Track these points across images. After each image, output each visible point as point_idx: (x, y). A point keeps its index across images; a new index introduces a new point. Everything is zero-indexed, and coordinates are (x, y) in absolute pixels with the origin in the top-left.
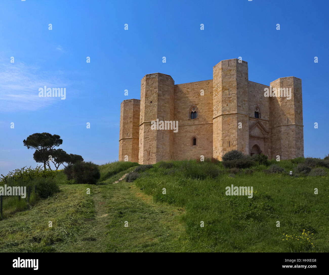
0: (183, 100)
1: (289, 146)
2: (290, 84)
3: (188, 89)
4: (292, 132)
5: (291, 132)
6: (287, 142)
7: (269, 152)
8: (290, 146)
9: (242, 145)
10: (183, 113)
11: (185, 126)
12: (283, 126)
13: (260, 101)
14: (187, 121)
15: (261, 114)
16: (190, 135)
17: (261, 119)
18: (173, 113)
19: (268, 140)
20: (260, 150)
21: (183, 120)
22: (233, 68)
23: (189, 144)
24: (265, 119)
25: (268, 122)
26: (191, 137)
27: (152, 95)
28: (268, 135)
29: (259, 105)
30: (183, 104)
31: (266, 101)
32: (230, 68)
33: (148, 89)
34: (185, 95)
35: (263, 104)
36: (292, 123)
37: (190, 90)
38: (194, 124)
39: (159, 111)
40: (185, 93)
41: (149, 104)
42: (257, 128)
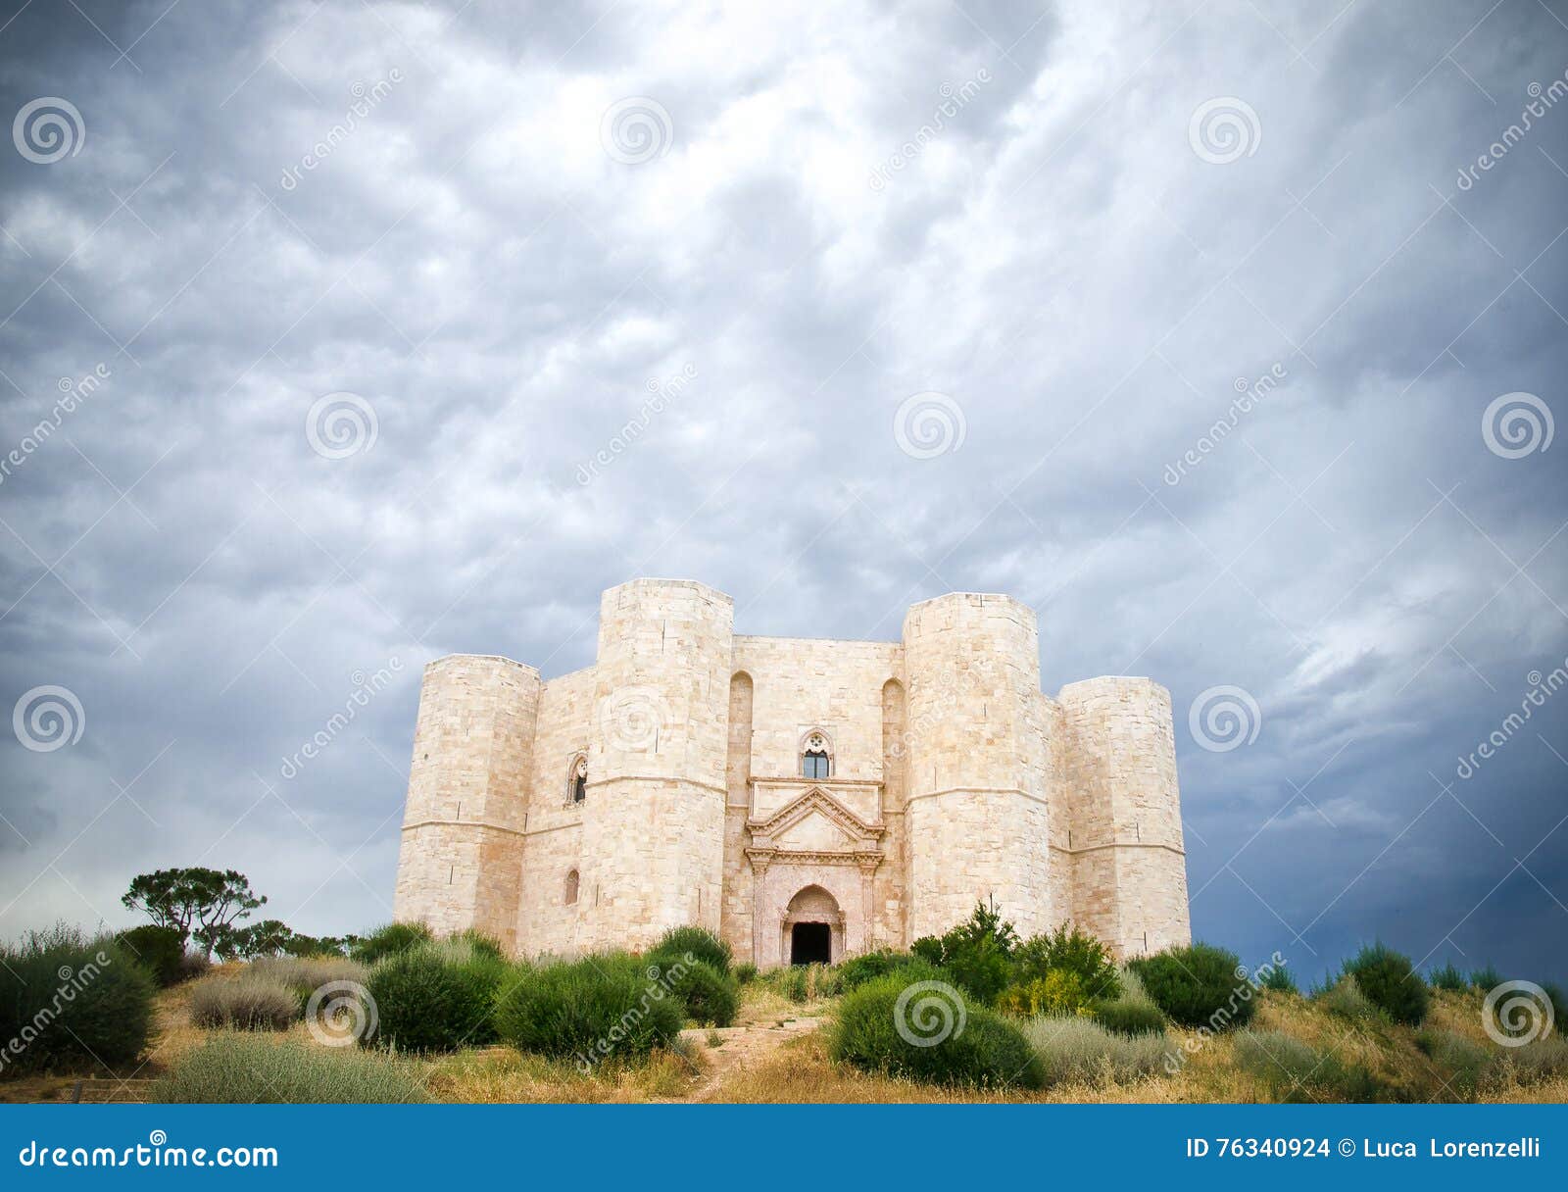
0: (557, 736)
1: (938, 882)
2: (944, 626)
3: (572, 695)
4: (952, 821)
5: (947, 821)
6: (934, 867)
7: (891, 913)
8: (942, 882)
9: (644, 898)
10: (551, 782)
11: (553, 830)
12: (918, 801)
13: (830, 705)
14: (559, 810)
15: (837, 758)
16: (564, 864)
17: (836, 777)
18: (517, 787)
19: (880, 862)
20: (838, 908)
21: (551, 809)
22: (629, 614)
23: (560, 899)
24: (858, 778)
25: (876, 788)
26: (567, 869)
27: (432, 731)
28: (878, 841)
29: (826, 723)
30: (555, 751)
31: (867, 703)
32: (621, 615)
33: (424, 714)
34: (564, 716)
35: (852, 714)
36: (952, 786)
37: (575, 699)
38: (576, 820)
39: (442, 788)
40: (565, 709)
41: (420, 766)
42: (817, 816)
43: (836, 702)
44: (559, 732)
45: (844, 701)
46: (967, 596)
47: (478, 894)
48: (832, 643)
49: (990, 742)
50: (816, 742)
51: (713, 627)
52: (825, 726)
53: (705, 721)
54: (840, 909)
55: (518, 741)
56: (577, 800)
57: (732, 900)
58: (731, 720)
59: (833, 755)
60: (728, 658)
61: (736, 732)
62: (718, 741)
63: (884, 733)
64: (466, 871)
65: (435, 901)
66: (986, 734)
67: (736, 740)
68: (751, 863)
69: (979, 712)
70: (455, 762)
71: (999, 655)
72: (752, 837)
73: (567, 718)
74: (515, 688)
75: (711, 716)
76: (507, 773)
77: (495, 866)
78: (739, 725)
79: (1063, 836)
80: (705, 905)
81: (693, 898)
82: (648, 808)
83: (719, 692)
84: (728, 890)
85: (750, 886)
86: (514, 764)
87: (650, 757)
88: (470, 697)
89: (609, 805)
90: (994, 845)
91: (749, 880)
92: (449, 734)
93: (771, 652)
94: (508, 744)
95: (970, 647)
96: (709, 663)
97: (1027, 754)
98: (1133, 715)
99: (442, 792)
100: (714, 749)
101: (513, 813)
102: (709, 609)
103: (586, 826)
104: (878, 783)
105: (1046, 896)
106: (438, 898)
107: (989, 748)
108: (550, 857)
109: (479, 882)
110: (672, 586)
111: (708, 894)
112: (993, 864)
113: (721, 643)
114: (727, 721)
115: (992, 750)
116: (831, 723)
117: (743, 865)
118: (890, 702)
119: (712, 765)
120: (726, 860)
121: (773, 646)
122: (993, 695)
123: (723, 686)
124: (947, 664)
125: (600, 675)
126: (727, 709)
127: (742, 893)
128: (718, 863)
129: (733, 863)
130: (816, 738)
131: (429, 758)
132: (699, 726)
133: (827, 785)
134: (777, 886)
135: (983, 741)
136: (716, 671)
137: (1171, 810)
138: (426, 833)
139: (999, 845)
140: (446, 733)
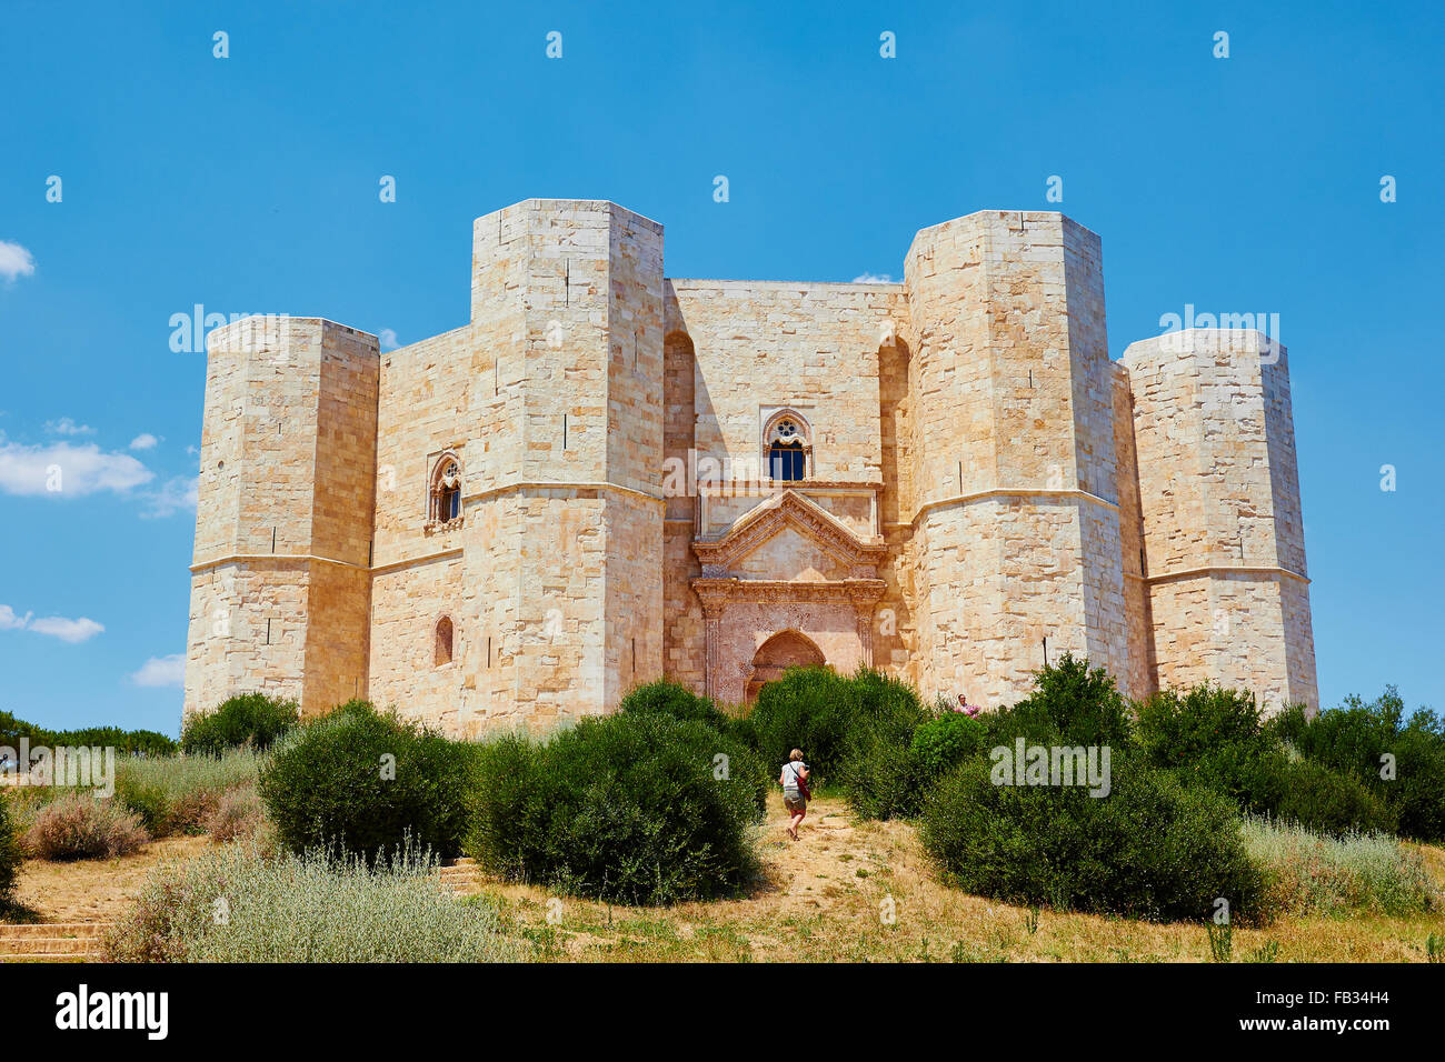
0: (409, 430)
2: (969, 260)
3: (430, 372)
7: (898, 667)
10: (405, 495)
11: (411, 564)
13: (805, 377)
14: (420, 535)
15: (816, 452)
16: (432, 609)
17: (816, 479)
18: (356, 504)
19: (882, 596)
20: (823, 661)
21: (406, 531)
22: (517, 251)
23: (429, 659)
24: (847, 479)
25: (873, 493)
26: (434, 619)
27: (227, 427)
28: (877, 567)
29: (799, 402)
30: (410, 451)
31: (856, 371)
32: (502, 253)
33: (214, 403)
34: (418, 401)
35: (835, 390)
36: (984, 487)
37: (436, 376)
38: (445, 547)
39: (248, 508)
40: (419, 391)
41: (213, 478)
42: (791, 534)
43: (811, 371)
44: (412, 424)
45: (825, 371)
46: (1002, 215)
47: (308, 657)
48: (805, 287)
49: (1039, 425)
50: (787, 429)
51: (637, 268)
52: (798, 407)
53: (632, 403)
54: (827, 663)
55: (353, 439)
56: (444, 518)
57: (675, 654)
58: (667, 401)
59: (811, 447)
60: (659, 312)
61: (671, 418)
62: (651, 431)
63: (882, 414)
64: (288, 625)
65: (247, 669)
66: (1033, 413)
67: (673, 429)
68: (700, 603)
69: (1022, 381)
70: (264, 471)
71: (1050, 299)
72: (700, 564)
73: (423, 404)
74: (345, 363)
75: (639, 396)
76: (342, 486)
77: (331, 616)
78: (677, 408)
79: (1132, 557)
80: (642, 662)
81: (624, 651)
82: (557, 527)
83: (649, 362)
84: (670, 641)
85: (700, 633)
86: (349, 472)
87: (556, 454)
88: (281, 378)
89: (500, 524)
90: (1047, 571)
91: (698, 625)
92: (253, 431)
93: (718, 301)
94: (339, 443)
95: (1007, 288)
96: (634, 321)
97: (1090, 442)
98: (1236, 385)
99: (249, 514)
100: (647, 442)
101: (352, 541)
102: (632, 243)
103: (468, 555)
104: (876, 486)
105: (1121, 641)
106: (251, 664)
107: (1037, 433)
108: (410, 600)
109: (310, 640)
110: (576, 209)
111: (645, 646)
112: (1047, 597)
113: (649, 291)
114: (661, 402)
115: (1042, 436)
116: (807, 402)
117: (688, 604)
118: (890, 371)
119: (643, 464)
120: (667, 599)
121: (721, 293)
122: (1042, 357)
123: (655, 353)
124: (976, 313)
125: (477, 341)
126: (661, 385)
127: (688, 643)
128: (657, 602)
129: (675, 602)
130: (786, 423)
131: (226, 467)
132: (623, 410)
133: (804, 490)
134: (737, 632)
135: (1030, 424)
136: (643, 332)
137: (1289, 520)
138: (227, 575)
139: (1054, 569)
140: (249, 430)
